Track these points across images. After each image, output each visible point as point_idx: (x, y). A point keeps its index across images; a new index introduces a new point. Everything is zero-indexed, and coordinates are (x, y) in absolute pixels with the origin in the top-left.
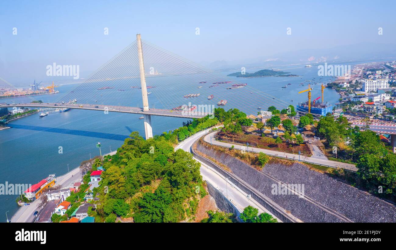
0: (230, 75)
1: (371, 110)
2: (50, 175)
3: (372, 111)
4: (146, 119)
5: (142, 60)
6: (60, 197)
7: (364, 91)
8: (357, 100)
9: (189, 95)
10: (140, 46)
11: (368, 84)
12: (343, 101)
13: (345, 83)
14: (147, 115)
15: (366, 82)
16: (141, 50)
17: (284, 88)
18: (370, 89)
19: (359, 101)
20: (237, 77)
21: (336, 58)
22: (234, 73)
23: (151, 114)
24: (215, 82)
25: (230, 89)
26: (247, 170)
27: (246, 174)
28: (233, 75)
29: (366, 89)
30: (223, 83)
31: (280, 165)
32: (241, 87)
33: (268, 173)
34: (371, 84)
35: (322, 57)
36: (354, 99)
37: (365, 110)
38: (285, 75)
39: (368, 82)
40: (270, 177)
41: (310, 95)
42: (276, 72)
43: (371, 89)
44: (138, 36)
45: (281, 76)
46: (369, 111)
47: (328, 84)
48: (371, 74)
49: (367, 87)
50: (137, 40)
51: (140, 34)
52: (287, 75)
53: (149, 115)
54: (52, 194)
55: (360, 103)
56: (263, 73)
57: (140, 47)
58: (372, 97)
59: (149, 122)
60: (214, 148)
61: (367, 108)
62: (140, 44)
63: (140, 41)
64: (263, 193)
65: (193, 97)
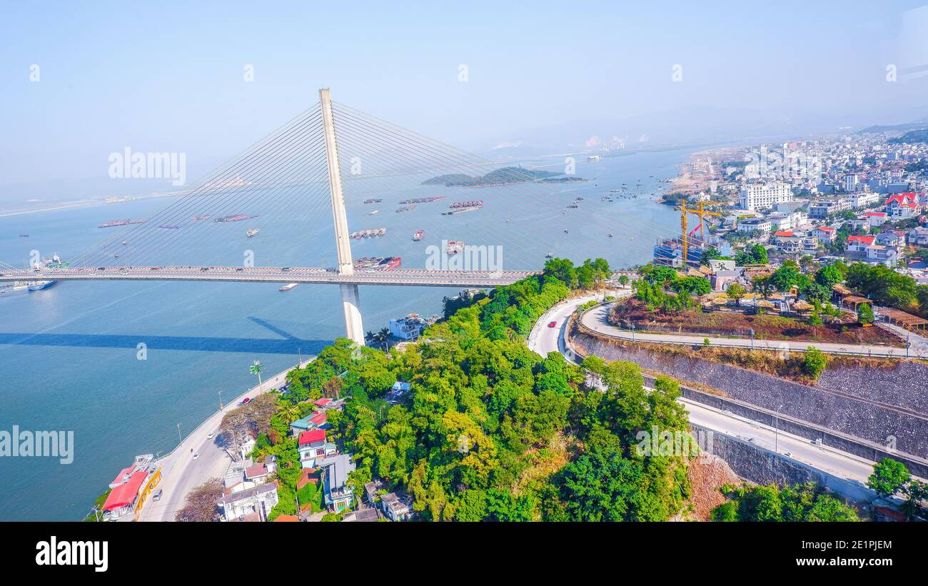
0: (429, 182)
1: (793, 248)
2: (138, 458)
3: (795, 250)
4: (350, 296)
5: (334, 151)
6: (256, 508)
7: (745, 208)
8: (750, 229)
9: (361, 233)
10: (330, 118)
11: (752, 193)
12: (720, 232)
13: (702, 194)
14: (349, 284)
15: (749, 190)
16: (331, 128)
17: (574, 207)
18: (756, 204)
19: (757, 230)
20: (448, 185)
21: (642, 139)
22: (438, 178)
23: (359, 281)
24: (404, 200)
25: (450, 213)
26: (775, 388)
27: (776, 396)
28: (437, 181)
29: (749, 204)
30: (424, 201)
31: (862, 370)
32: (472, 209)
33: (840, 389)
34: (759, 193)
35: (615, 138)
36: (744, 227)
37: (780, 249)
38: (558, 180)
39: (752, 189)
40: (849, 396)
41: (686, 222)
42: (533, 173)
43: (759, 203)
44: (323, 92)
45: (549, 180)
46: (790, 250)
47: (664, 197)
48: (738, 174)
49: (752, 201)
50: (322, 102)
51: (328, 90)
52: (562, 180)
53: (355, 285)
54: (236, 503)
55: (760, 233)
56: (505, 176)
57: (330, 121)
58: (776, 221)
59: (355, 300)
60: (648, 347)
61: (785, 244)
62: (329, 111)
63: (328, 106)
64: (847, 431)
65: (372, 235)
